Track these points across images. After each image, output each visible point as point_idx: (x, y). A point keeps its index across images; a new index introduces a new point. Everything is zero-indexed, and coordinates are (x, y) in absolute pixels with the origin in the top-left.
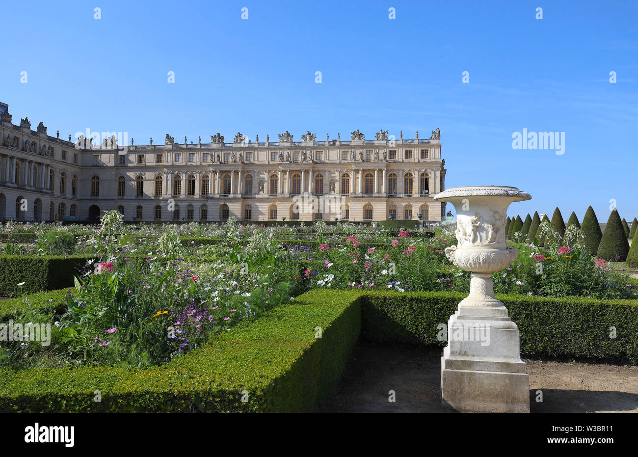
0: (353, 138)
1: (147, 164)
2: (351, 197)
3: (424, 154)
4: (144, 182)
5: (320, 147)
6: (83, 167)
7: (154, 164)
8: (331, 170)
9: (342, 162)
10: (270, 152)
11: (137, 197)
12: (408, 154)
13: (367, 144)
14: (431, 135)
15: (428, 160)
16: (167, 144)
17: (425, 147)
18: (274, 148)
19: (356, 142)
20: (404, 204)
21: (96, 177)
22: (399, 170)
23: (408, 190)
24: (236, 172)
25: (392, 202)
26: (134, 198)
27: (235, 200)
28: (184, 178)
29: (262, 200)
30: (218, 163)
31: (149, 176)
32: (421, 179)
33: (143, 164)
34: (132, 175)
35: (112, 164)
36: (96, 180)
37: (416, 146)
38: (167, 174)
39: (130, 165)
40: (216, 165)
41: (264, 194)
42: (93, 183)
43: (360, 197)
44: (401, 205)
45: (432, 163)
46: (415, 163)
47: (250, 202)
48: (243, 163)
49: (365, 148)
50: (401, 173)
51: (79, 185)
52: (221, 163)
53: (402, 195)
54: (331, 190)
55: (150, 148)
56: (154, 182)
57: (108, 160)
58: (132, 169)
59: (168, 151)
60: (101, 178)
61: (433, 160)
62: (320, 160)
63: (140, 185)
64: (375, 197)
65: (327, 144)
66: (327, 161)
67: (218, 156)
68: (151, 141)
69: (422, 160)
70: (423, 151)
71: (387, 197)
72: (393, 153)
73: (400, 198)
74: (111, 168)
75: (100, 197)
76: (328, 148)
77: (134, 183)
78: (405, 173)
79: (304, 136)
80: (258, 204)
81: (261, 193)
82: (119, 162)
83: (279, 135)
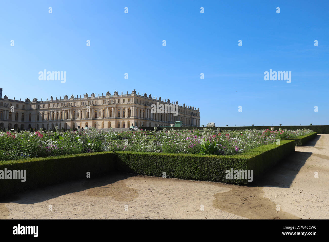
0: (107, 95)
1: (46, 108)
2: (105, 119)
3: (129, 100)
4: (45, 115)
5: (96, 99)
6: (27, 110)
7: (47, 108)
8: (99, 108)
9: (103, 105)
10: (81, 101)
11: (42, 121)
12: (124, 100)
13: (111, 97)
14: (132, 92)
15: (130, 103)
16: (51, 100)
17: (129, 97)
18: (82, 100)
19: (108, 97)
20: (122, 121)
21: (30, 114)
22: (121, 107)
23: (124, 116)
24: (70, 110)
25: (118, 121)
26: (41, 121)
27: (69, 121)
28: (55, 113)
29: (78, 121)
30: (65, 107)
31: (46, 112)
32: (128, 111)
33: (44, 108)
34: (41, 112)
35: (35, 109)
36: (30, 115)
37: (127, 97)
38: (51, 111)
39: (41, 108)
40: (64, 108)
41: (78, 119)
42: (30, 116)
43: (107, 119)
44: (121, 121)
45: (131, 104)
46: (126, 104)
47: (74, 122)
48: (72, 107)
49: (110, 99)
50: (121, 108)
51: (25, 117)
52: (66, 107)
53: (121, 118)
54: (99, 116)
55: (46, 102)
56: (47, 115)
57: (34, 107)
58: (41, 110)
59: (51, 103)
60: (32, 114)
61: (132, 103)
62: (96, 104)
63: (43, 116)
64: (112, 119)
65: (98, 98)
66: (98, 105)
67: (65, 104)
68: (47, 99)
69: (128, 103)
70: (129, 99)
71: (116, 119)
72: (119, 100)
73: (120, 119)
74: (35, 110)
75: (31, 121)
76: (99, 99)
77: (42, 115)
78: (123, 108)
79: (91, 95)
80: (77, 122)
81: (78, 118)
82: (38, 108)
83: (84, 95)
